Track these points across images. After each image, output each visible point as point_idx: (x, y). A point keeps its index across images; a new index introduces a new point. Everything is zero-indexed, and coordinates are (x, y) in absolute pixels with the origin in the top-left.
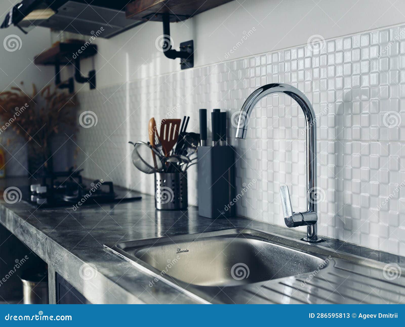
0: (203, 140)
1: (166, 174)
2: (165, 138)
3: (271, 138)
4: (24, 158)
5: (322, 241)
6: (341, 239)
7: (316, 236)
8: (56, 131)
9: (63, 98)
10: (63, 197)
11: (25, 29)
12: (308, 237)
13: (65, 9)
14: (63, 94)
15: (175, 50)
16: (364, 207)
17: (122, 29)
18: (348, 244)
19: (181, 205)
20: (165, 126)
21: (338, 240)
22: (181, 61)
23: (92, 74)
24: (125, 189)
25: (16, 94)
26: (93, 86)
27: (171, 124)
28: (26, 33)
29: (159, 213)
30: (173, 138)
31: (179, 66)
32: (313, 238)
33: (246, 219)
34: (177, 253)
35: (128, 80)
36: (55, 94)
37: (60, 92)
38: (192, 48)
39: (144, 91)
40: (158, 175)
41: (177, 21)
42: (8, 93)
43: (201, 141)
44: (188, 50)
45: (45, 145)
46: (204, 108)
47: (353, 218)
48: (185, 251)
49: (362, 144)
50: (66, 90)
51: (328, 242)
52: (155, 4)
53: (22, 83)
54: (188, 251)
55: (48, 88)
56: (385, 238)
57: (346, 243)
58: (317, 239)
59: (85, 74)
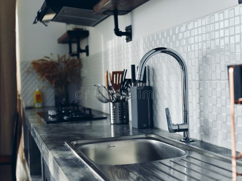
0: (133, 83)
1: (115, 103)
2: (115, 83)
3: (168, 81)
4: (53, 96)
5: (193, 141)
6: (204, 140)
7: (189, 139)
8: (70, 81)
9: (73, 62)
10: (64, 117)
11: (46, 24)
12: (184, 139)
13: (63, 11)
14: (73, 59)
15: (121, 31)
16: (214, 121)
17: (99, 21)
18: (207, 143)
19: (125, 121)
20: (115, 75)
21: (202, 141)
22: (126, 37)
23: (87, 47)
24: (102, 113)
25: (46, 60)
26: (88, 55)
27: (118, 74)
28: (46, 26)
29: (112, 126)
30: (120, 82)
31: (125, 41)
32: (187, 140)
33: (157, 129)
34: (108, 147)
35: (103, 50)
36: (69, 59)
37: (72, 58)
38: (131, 29)
39: (110, 56)
40: (111, 104)
41: (123, 14)
42: (42, 60)
43: (132, 83)
44: (129, 31)
45: (64, 89)
46: (133, 64)
47: (209, 128)
48: (113, 147)
49: (213, 82)
50: (76, 58)
51: (197, 142)
52: (105, 5)
53: (52, 54)
54: (115, 146)
55: (65, 56)
56: (225, 139)
57: (206, 142)
58: (189, 140)
59: (83, 47)
